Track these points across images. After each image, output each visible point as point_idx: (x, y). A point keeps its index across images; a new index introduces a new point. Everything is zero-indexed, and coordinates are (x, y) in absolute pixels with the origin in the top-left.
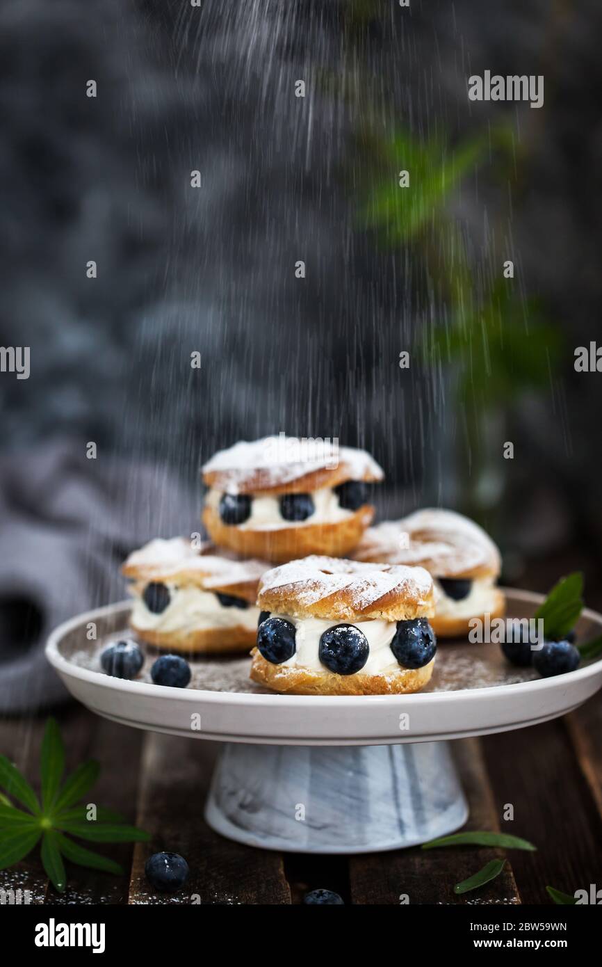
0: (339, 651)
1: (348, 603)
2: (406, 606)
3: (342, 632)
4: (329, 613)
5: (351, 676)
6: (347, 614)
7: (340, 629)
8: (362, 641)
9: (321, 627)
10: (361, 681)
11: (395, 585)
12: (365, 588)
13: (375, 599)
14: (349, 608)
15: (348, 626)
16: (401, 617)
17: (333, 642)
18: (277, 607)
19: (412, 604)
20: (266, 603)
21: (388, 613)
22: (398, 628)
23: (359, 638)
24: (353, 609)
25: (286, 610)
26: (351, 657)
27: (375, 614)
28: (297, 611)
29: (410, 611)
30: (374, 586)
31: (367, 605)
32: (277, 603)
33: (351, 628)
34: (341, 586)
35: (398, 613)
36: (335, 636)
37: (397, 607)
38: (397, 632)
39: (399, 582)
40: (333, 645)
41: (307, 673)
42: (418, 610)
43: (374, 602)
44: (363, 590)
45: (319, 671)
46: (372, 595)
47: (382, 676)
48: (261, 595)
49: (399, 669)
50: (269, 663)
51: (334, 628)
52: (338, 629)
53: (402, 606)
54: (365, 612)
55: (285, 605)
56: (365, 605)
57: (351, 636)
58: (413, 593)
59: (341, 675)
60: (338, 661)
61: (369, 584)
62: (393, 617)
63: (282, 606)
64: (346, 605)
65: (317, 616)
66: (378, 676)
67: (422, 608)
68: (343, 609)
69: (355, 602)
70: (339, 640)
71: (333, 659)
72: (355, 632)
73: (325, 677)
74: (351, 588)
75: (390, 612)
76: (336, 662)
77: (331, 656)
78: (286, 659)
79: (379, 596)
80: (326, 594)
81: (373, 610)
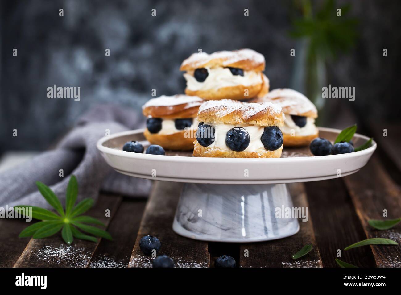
0: (235, 139)
1: (240, 116)
2: (268, 119)
3: (237, 130)
4: (231, 121)
5: (241, 152)
6: (240, 121)
7: (236, 129)
8: (247, 135)
9: (227, 128)
10: (245, 155)
11: (264, 109)
12: (248, 110)
13: (253, 115)
14: (241, 119)
15: (240, 127)
16: (266, 125)
17: (232, 135)
18: (206, 120)
19: (272, 119)
20: (201, 118)
21: (259, 122)
22: (264, 130)
23: (245, 133)
24: (242, 119)
25: (210, 120)
26: (241, 142)
27: (253, 122)
28: (216, 121)
29: (271, 122)
30: (253, 109)
31: (249, 117)
32: (206, 117)
33: (241, 129)
34: (237, 108)
35: (265, 123)
36: (233, 132)
37: (264, 119)
38: (264, 132)
39: (266, 107)
40: (232, 136)
41: (220, 150)
42: (274, 122)
43: (253, 116)
44: (247, 110)
45: (226, 150)
46: (252, 113)
47: (256, 152)
48: (199, 114)
49: (265, 150)
50: (202, 146)
51: (233, 129)
52: (235, 129)
53: (266, 119)
54: (249, 121)
55: (210, 118)
56: (248, 117)
57: (241, 132)
58: (272, 113)
59: (236, 151)
60: (235, 144)
61: (250, 108)
62: (262, 124)
63: (208, 119)
64: (239, 117)
65: (225, 123)
66: (254, 152)
67: (277, 121)
68: (238, 119)
69: (244, 116)
70: (235, 134)
71: (232, 143)
72: (243, 130)
73: (228, 153)
74: (242, 109)
75: (261, 121)
76: (234, 145)
77: (231, 142)
78: (210, 144)
79: (255, 113)
80: (229, 112)
81: (252, 120)
